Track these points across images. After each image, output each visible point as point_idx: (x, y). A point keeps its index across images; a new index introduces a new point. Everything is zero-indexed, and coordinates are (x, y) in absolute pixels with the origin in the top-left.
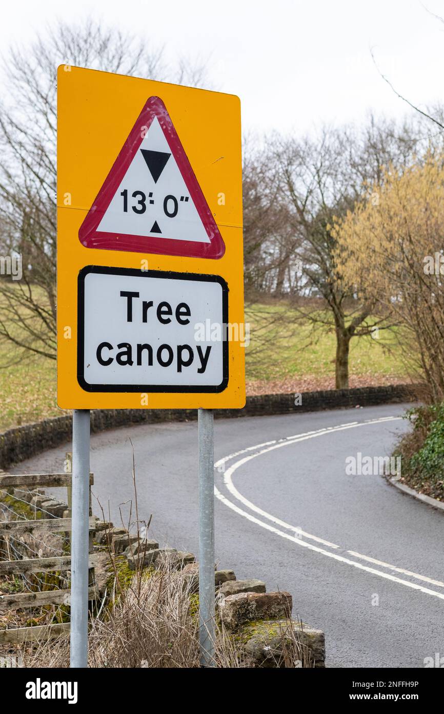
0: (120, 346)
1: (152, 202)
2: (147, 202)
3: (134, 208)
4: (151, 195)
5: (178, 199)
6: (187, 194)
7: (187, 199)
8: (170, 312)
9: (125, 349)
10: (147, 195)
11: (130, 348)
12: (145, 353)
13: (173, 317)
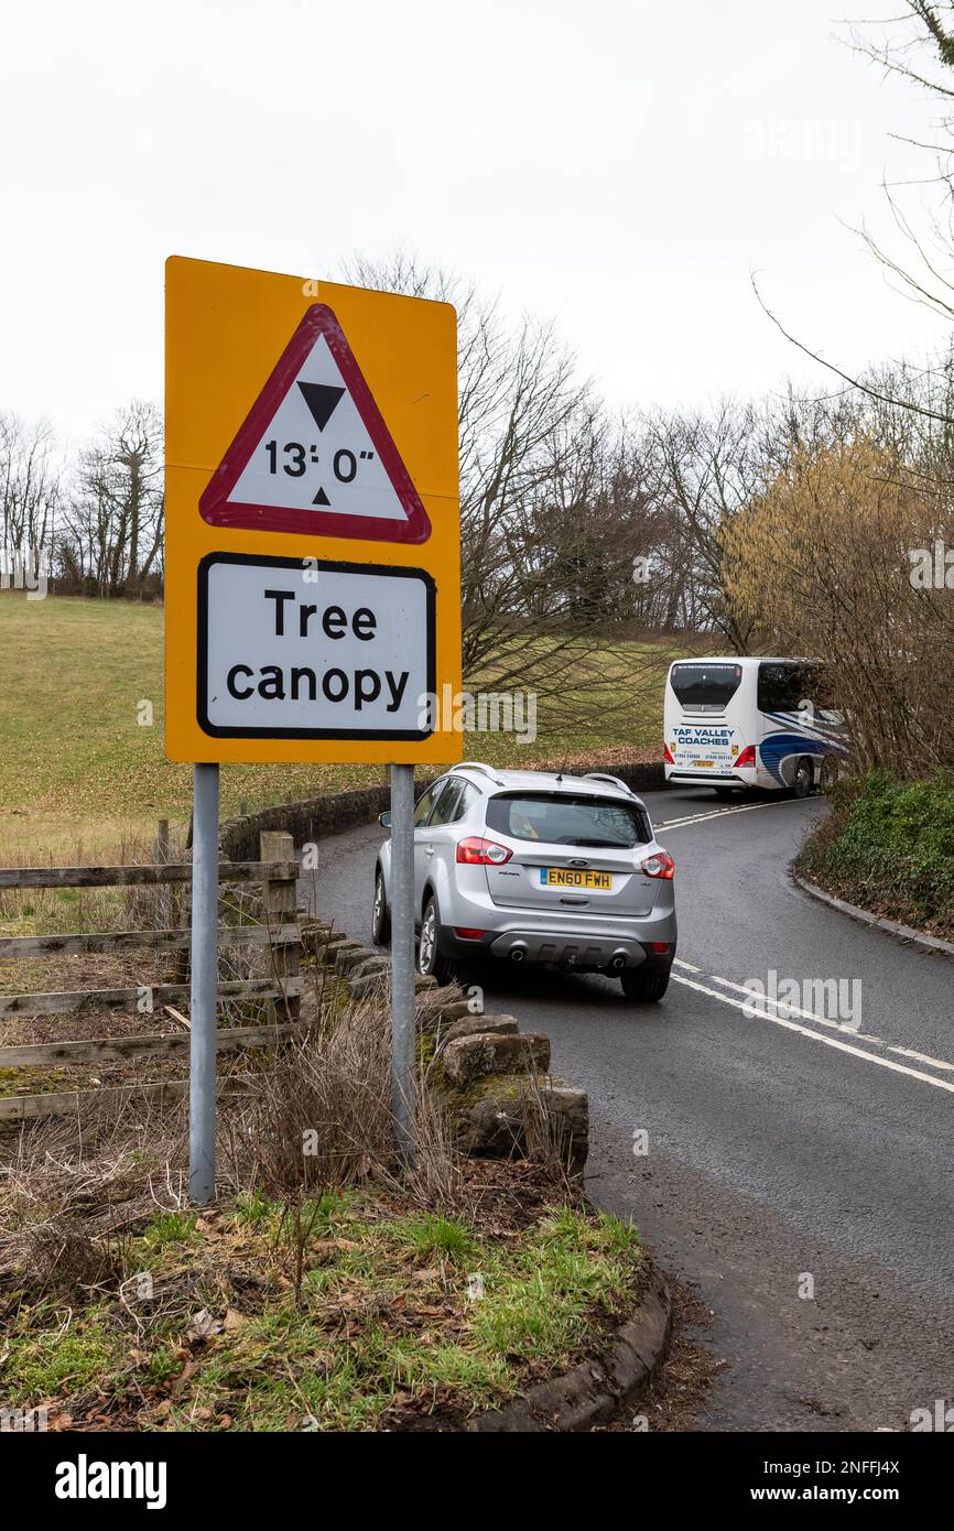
0: (264, 671)
1: (315, 459)
2: (307, 460)
3: (287, 469)
4: (313, 449)
5: (357, 456)
6: (371, 448)
7: (371, 456)
8: (343, 622)
9: (272, 676)
10: (307, 449)
11: (279, 673)
12: (304, 681)
13: (348, 629)
